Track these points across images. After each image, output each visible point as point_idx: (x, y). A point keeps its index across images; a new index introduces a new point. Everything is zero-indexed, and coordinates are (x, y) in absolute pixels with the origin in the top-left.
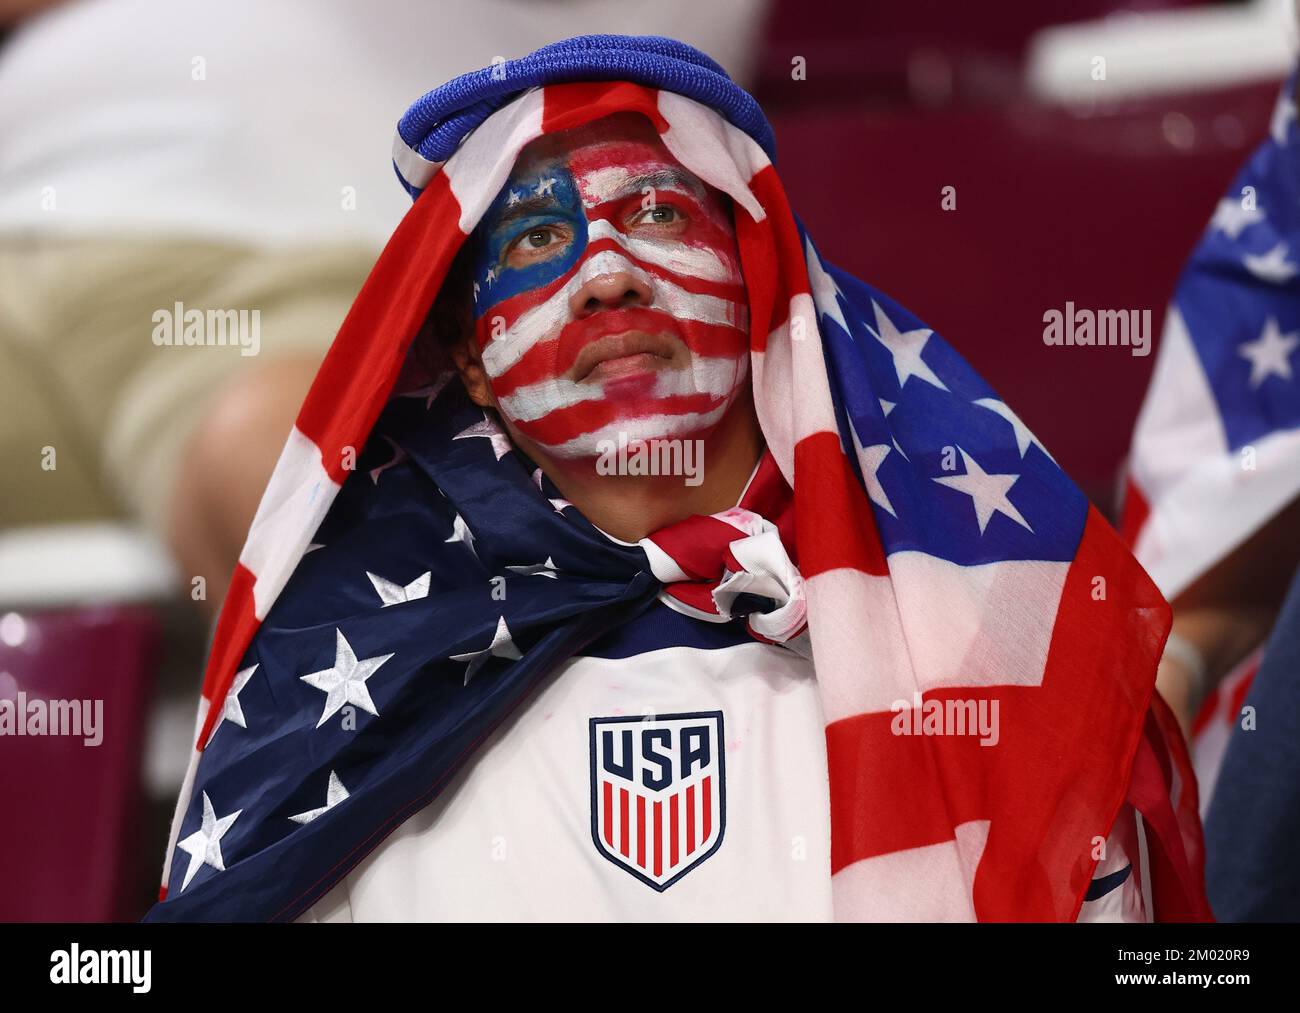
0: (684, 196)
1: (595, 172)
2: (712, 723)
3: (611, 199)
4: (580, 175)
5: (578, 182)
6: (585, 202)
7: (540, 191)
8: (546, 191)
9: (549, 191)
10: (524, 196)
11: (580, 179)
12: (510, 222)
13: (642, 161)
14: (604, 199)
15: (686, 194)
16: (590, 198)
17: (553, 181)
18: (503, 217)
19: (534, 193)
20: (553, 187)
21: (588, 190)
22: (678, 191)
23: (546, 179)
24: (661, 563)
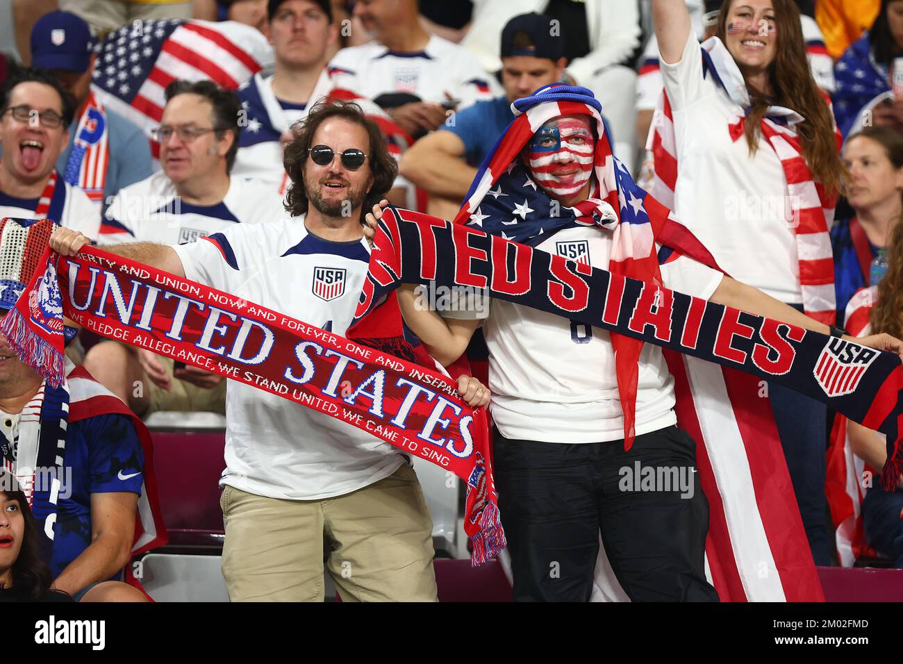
1: (564, 129)
2: (585, 243)
5: (560, 130)
8: (552, 132)
13: (576, 127)
14: (565, 136)
15: (585, 136)
16: (562, 135)
17: (554, 130)
19: (549, 132)
24: (577, 213)
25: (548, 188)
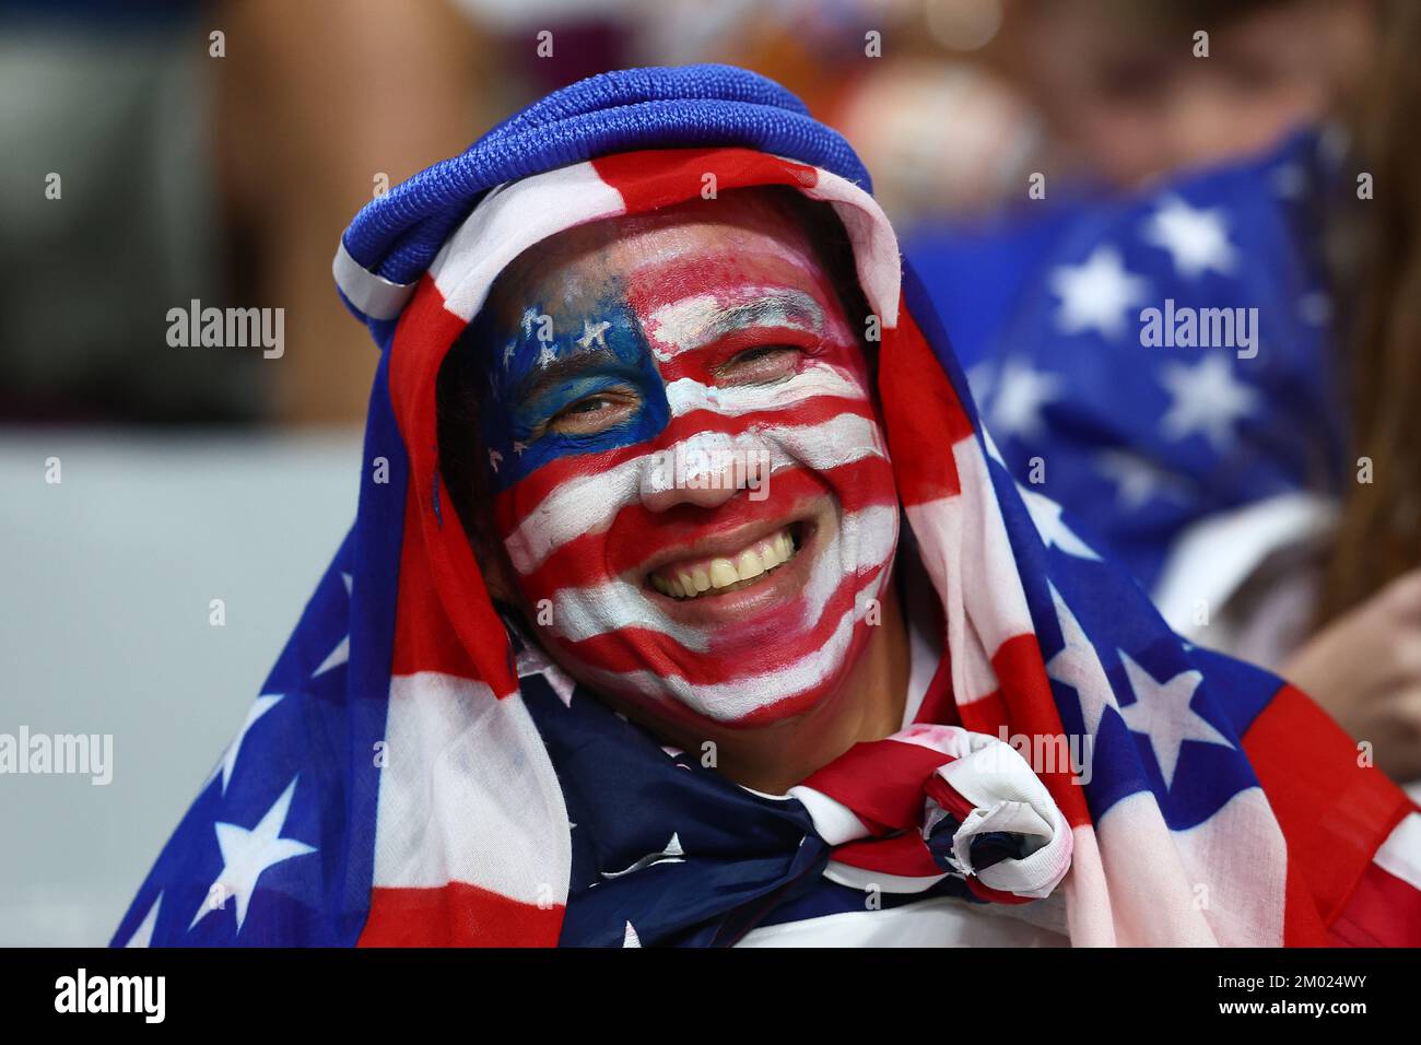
0: (799, 330)
1: (668, 306)
3: (694, 346)
4: (646, 312)
5: (644, 323)
6: (657, 352)
7: (586, 342)
8: (595, 341)
9: (601, 341)
10: (563, 351)
11: (646, 318)
12: (544, 391)
13: (736, 285)
14: (684, 347)
15: (802, 328)
16: (664, 348)
17: (606, 325)
18: (533, 384)
19: (577, 344)
20: (606, 334)
21: (660, 335)
22: (791, 326)
23: (594, 322)
24: (831, 819)
25: (641, 679)
